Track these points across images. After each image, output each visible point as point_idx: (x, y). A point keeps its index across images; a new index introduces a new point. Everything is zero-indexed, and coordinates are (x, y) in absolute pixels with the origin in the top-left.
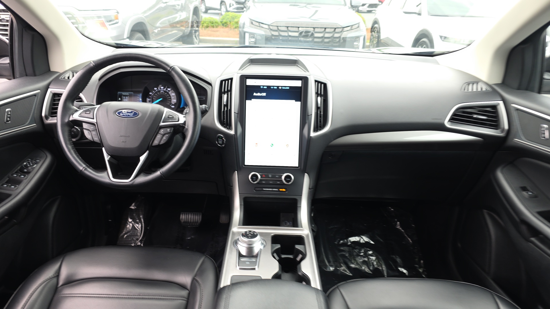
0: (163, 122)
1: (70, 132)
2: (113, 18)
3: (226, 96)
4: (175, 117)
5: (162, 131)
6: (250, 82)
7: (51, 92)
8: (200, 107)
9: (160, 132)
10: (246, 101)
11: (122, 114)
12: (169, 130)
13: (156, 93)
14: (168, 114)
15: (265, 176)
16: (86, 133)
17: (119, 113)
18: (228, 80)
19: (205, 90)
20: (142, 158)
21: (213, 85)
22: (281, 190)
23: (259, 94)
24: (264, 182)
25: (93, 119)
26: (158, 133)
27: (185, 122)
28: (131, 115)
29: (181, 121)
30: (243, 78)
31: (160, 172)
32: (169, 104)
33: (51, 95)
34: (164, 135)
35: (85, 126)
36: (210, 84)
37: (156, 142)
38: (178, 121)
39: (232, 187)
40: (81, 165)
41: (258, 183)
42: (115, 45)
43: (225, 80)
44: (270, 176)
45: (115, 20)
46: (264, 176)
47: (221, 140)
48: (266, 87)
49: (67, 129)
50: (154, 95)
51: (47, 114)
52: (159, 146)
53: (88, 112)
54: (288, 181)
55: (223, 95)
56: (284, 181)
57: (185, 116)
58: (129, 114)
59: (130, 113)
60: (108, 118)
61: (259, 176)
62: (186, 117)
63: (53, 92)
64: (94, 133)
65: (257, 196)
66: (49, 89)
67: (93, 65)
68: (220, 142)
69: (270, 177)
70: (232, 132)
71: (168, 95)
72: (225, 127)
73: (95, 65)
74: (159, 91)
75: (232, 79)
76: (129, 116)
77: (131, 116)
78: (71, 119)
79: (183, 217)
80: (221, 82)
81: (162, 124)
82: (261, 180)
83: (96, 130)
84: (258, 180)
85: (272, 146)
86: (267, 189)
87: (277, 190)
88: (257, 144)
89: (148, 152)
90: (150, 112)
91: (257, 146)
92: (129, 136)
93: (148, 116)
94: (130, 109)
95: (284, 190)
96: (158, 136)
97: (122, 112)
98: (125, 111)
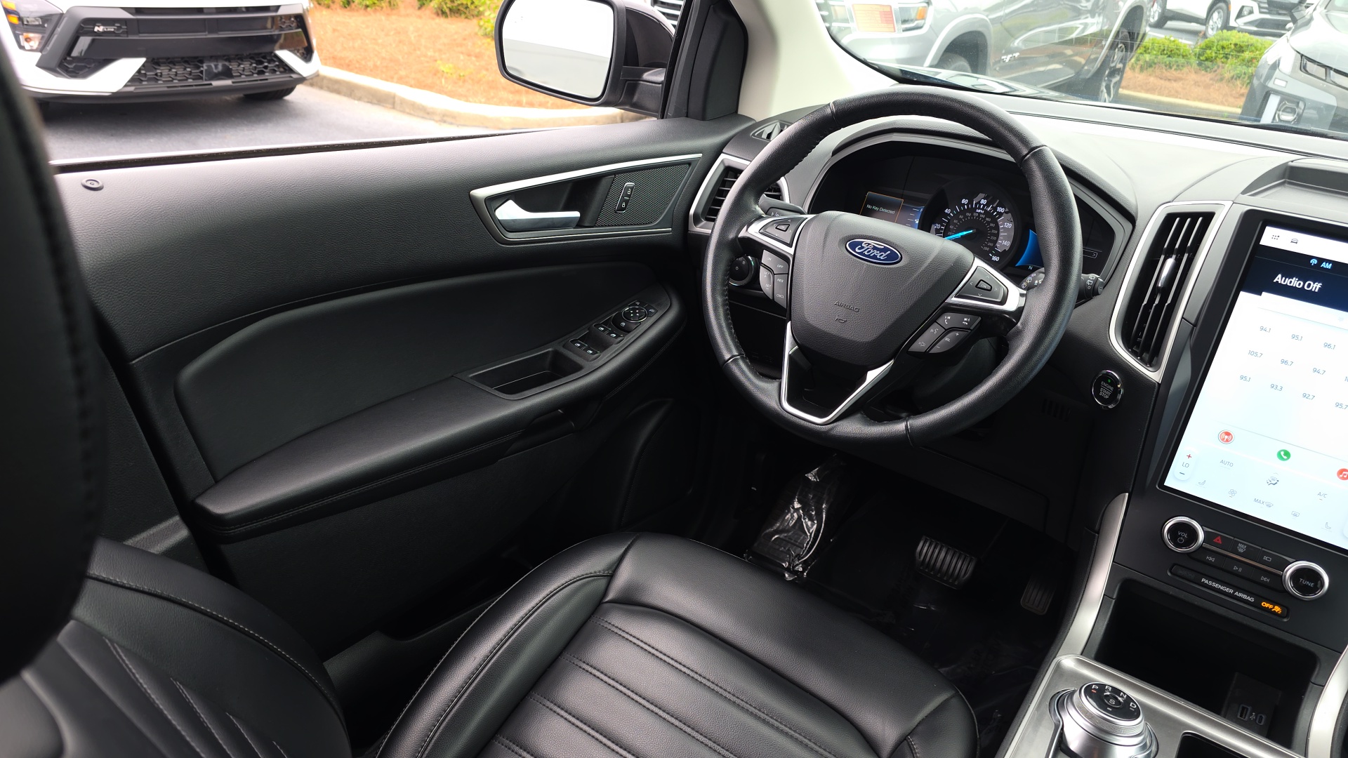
0: (958, 296)
1: (732, 264)
2: (913, 15)
3: (1170, 262)
4: (995, 289)
5: (947, 320)
6: (1274, 238)
7: (722, 161)
8: (1079, 276)
9: (940, 321)
10: (1242, 293)
11: (859, 249)
12: (968, 322)
13: (963, 212)
14: (978, 277)
15: (1220, 542)
16: (763, 274)
17: (853, 246)
18: (1194, 216)
19: (1109, 233)
20: (872, 375)
21: (1138, 223)
22: (1266, 605)
23: (1295, 282)
24: (1211, 559)
25: (790, 245)
26: (935, 321)
27: (1020, 311)
28: (882, 258)
29: (1011, 305)
30: (1254, 222)
31: (906, 426)
32: (987, 249)
33: (722, 168)
34: (948, 331)
35: (767, 258)
36: (1130, 218)
37: (921, 344)
38: (1003, 302)
39: (1098, 533)
40: (729, 350)
41: (1188, 554)
42: (899, 74)
43: (1183, 216)
44: (1242, 548)
45: (917, 20)
46: (1218, 540)
47: (1112, 389)
48: (1329, 266)
49: (726, 256)
50: (956, 216)
51: (700, 211)
52: (925, 355)
53: (783, 227)
54: (1305, 590)
55: (1163, 257)
56: (1289, 585)
57: (1025, 292)
58: (875, 252)
59: (881, 250)
60: (823, 252)
61: (1201, 536)
62: (1029, 296)
63: (727, 164)
64: (780, 280)
65: (1172, 591)
66: (722, 154)
67: (832, 112)
68: (1105, 393)
69: (1241, 551)
70: (1155, 376)
71: (992, 225)
72: (1135, 354)
73: (836, 111)
74: (973, 210)
75: (1208, 217)
76: (875, 257)
77: (880, 259)
78: (742, 234)
79: (924, 549)
80: (1170, 218)
81: (953, 299)
82: (1201, 547)
83: (788, 274)
84: (1194, 547)
85: (1285, 457)
86: (1216, 585)
87: (1251, 599)
88: (1228, 434)
89: (891, 362)
90: (933, 260)
91: (1227, 441)
92: (857, 310)
93: (923, 268)
94: (882, 239)
95: (1277, 609)
96: (932, 330)
97: (863, 245)
98: (869, 244)
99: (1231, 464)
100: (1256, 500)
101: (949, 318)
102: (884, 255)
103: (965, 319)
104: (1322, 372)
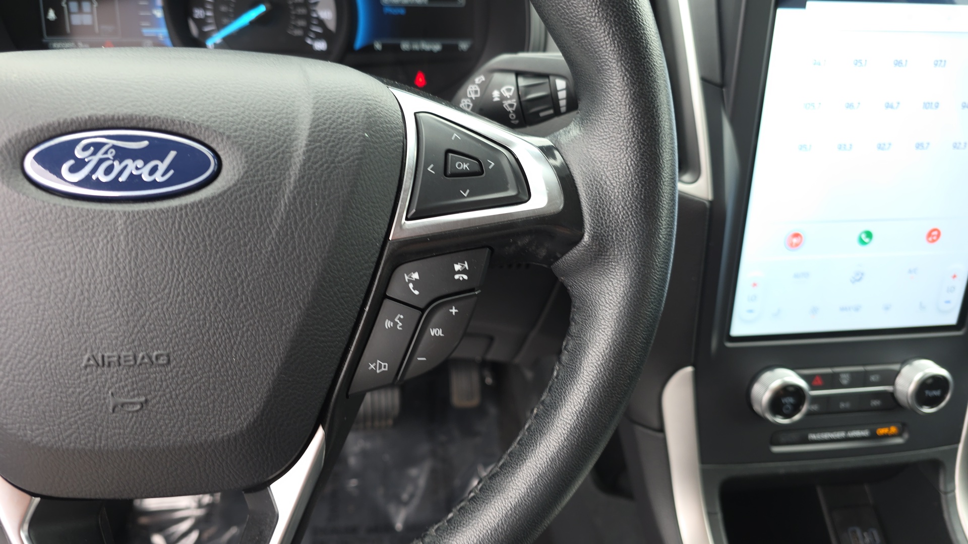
0: (415, 213)
4: (492, 163)
5: (415, 282)
9: (394, 290)
11: (73, 170)
12: (464, 271)
15: (820, 382)
17: (49, 165)
20: (287, 490)
22: (882, 431)
24: (814, 408)
26: (382, 296)
28: (158, 177)
29: (543, 196)
34: (427, 310)
38: (524, 194)
46: (817, 382)
54: (936, 401)
58: (132, 166)
59: (145, 155)
65: (780, 470)
69: (845, 381)
76: (135, 182)
77: (154, 184)
81: (405, 227)
85: (867, 240)
86: (826, 436)
87: (865, 433)
88: (796, 235)
89: (320, 434)
90: (313, 139)
91: (797, 245)
92: (162, 360)
93: (294, 171)
94: (131, 118)
95: (893, 430)
96: (388, 324)
97: (79, 153)
98: (98, 146)
99: (806, 275)
100: (843, 309)
101: (416, 276)
102: (162, 166)
103: (457, 267)
104: (895, 105)
